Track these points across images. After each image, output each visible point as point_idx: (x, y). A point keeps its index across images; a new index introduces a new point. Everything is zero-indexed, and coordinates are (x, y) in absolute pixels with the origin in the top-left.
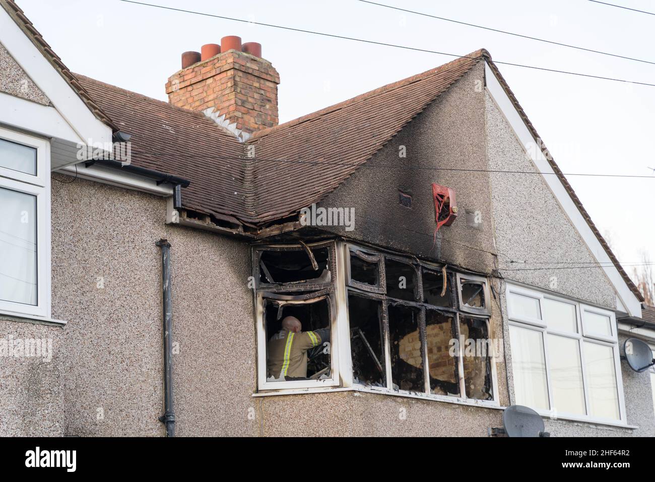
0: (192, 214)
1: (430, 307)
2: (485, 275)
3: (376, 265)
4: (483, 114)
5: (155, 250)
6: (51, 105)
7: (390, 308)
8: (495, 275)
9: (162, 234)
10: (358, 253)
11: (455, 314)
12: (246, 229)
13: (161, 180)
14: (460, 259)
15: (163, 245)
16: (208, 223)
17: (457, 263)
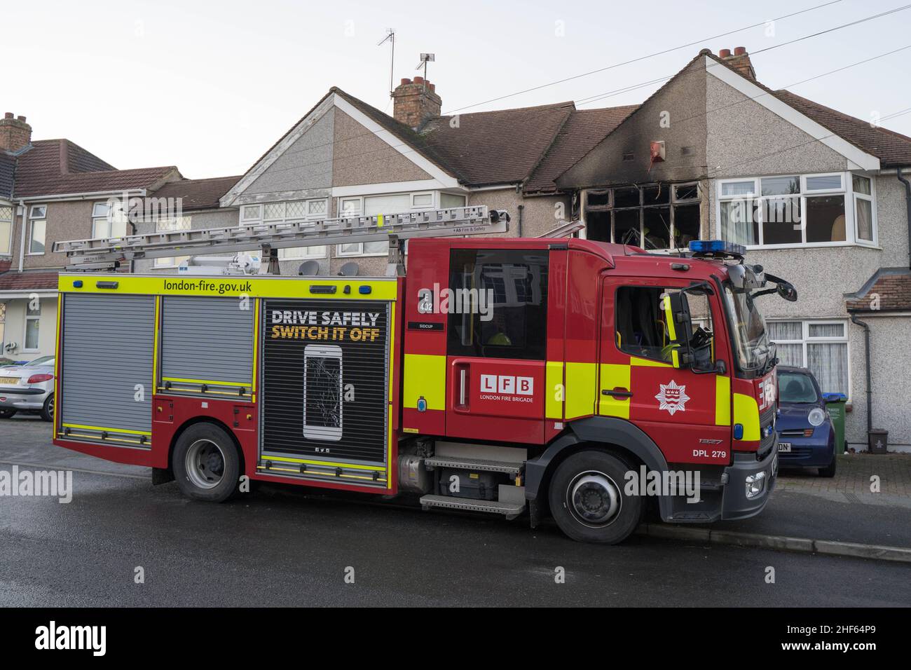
0: (529, 192)
1: (645, 207)
2: (696, 180)
3: (606, 195)
4: (705, 86)
5: (517, 210)
6: (433, 178)
7: (616, 213)
8: (705, 178)
9: (521, 203)
10: (592, 192)
11: (670, 206)
12: (559, 191)
13: (511, 183)
14: (671, 176)
15: (521, 208)
16: (539, 193)
17: (669, 179)
